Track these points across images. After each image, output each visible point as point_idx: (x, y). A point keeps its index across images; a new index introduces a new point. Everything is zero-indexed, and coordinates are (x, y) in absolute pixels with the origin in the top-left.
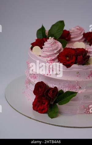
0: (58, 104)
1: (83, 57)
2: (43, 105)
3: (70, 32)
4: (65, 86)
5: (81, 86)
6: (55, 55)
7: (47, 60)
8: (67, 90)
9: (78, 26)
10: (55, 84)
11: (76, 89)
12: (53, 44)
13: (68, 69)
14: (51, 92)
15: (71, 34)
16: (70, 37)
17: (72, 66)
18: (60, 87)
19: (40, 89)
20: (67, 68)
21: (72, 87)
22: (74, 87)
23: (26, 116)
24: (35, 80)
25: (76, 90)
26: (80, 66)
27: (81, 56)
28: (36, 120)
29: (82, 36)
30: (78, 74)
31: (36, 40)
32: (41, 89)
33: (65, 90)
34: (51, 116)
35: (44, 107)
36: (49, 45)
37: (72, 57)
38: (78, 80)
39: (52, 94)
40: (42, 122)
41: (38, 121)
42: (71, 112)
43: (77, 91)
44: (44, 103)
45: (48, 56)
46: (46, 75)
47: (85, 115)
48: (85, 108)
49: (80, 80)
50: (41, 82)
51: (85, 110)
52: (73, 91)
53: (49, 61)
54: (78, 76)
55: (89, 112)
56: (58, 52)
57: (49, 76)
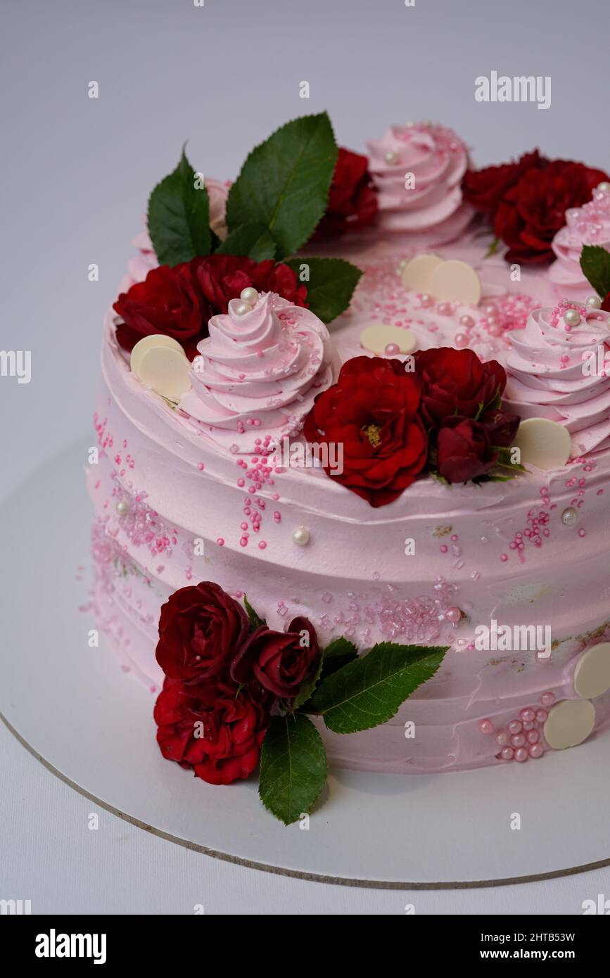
0: (321, 718)
1: (476, 432)
2: (223, 729)
3: (375, 166)
4: (363, 615)
5: (466, 608)
6: (286, 412)
7: (235, 450)
8: (378, 639)
9: (425, 129)
10: (297, 601)
11: (440, 625)
12: (270, 341)
13: (383, 510)
15: (378, 181)
16: (375, 203)
17: (407, 494)
18: (334, 617)
19: (198, 632)
20: (375, 504)
21: (410, 616)
22: (423, 615)
23: (120, 814)
24: (161, 558)
25: (438, 637)
26: (457, 488)
27: (465, 431)
28: (189, 845)
29: (457, 195)
30: (446, 540)
31: (151, 274)
32: (206, 636)
33: (368, 637)
34: (280, 806)
35: (233, 745)
36: (242, 345)
37: (400, 431)
38: (448, 578)
39: (282, 676)
40: (226, 858)
41: (198, 849)
42: (410, 762)
43: (441, 643)
44: (230, 719)
45: (242, 425)
46: (233, 543)
47: (503, 768)
48: (499, 731)
49: (459, 576)
50: (202, 585)
51: (501, 739)
52: (416, 642)
53: (248, 460)
54: (445, 550)
55: (526, 748)
56: (306, 391)
57: (252, 550)
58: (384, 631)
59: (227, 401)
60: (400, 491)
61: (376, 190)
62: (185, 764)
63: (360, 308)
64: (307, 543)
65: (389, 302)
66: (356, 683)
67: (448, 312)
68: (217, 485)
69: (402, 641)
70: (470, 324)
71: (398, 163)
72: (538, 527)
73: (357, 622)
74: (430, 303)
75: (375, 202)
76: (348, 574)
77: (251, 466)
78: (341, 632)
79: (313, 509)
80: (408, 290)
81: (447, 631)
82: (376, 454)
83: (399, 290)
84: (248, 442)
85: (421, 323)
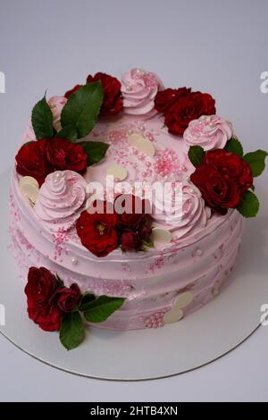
2: (48, 316)
4: (97, 286)
6: (70, 218)
7: (51, 230)
8: (102, 294)
11: (123, 291)
14: (64, 303)
15: (123, 95)
17: (110, 254)
18: (86, 285)
21: (113, 287)
22: (117, 287)
25: (122, 294)
27: (130, 236)
29: (152, 104)
30: (125, 267)
33: (98, 292)
35: (51, 321)
36: (55, 194)
38: (126, 279)
39: (66, 306)
43: (124, 296)
45: (55, 221)
46: (52, 258)
47: (148, 330)
48: (147, 318)
49: (129, 278)
50: (41, 268)
51: (148, 321)
52: (115, 296)
53: (56, 234)
54: (125, 269)
55: (157, 324)
56: (77, 211)
57: (58, 261)
58: (104, 291)
59: (49, 212)
60: (108, 253)
61: (123, 98)
62: (36, 322)
63: (110, 153)
64: (76, 263)
65: (122, 150)
66: (95, 305)
67: (142, 158)
68: (46, 239)
69: (110, 295)
70: (149, 165)
71: (131, 90)
72: (159, 263)
73: (94, 288)
74: (136, 153)
75: (122, 104)
76: (90, 275)
77: (57, 237)
78: (89, 290)
79: (78, 254)
80: (129, 145)
81: (126, 293)
82: (100, 237)
83: (127, 144)
84: (56, 227)
85: (131, 163)
